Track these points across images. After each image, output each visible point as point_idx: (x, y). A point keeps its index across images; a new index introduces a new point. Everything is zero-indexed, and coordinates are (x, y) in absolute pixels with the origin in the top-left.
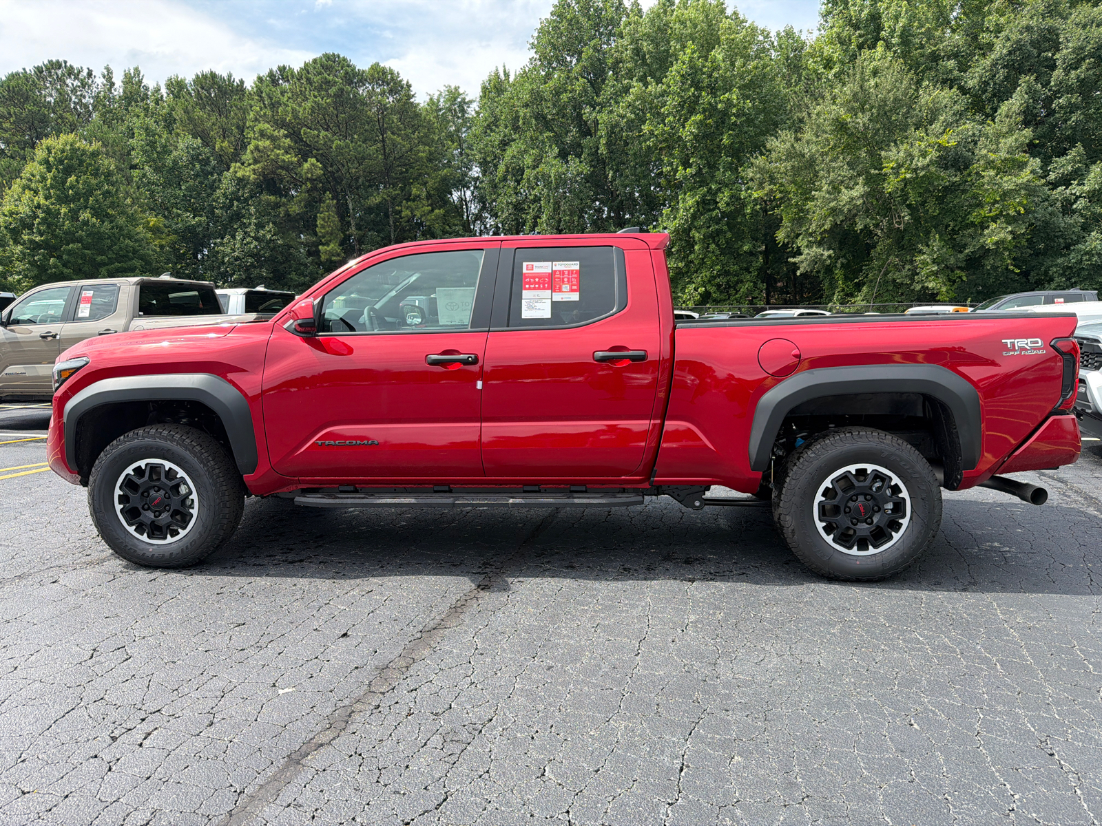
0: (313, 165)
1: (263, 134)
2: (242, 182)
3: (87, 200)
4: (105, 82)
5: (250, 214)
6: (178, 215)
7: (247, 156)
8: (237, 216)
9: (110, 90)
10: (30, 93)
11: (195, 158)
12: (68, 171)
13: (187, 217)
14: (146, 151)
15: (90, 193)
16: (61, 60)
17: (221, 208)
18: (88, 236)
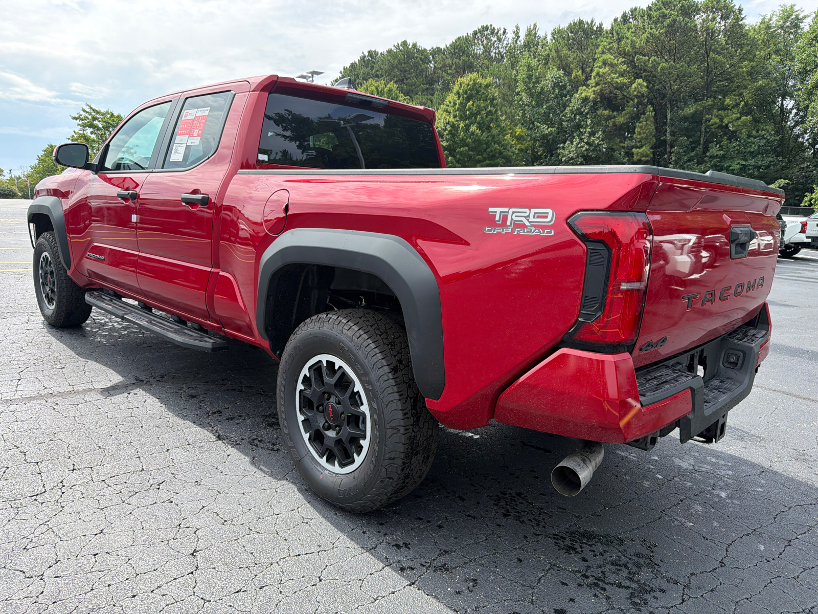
0: (639, 84)
1: (605, 63)
2: (585, 100)
3: (476, 118)
4: (514, 36)
5: (587, 125)
6: (538, 127)
7: (592, 82)
8: (578, 126)
9: (516, 41)
10: (466, 48)
11: (556, 85)
12: (468, 99)
13: (543, 128)
14: (526, 82)
15: (478, 113)
16: (489, 25)
17: (568, 121)
18: (473, 142)
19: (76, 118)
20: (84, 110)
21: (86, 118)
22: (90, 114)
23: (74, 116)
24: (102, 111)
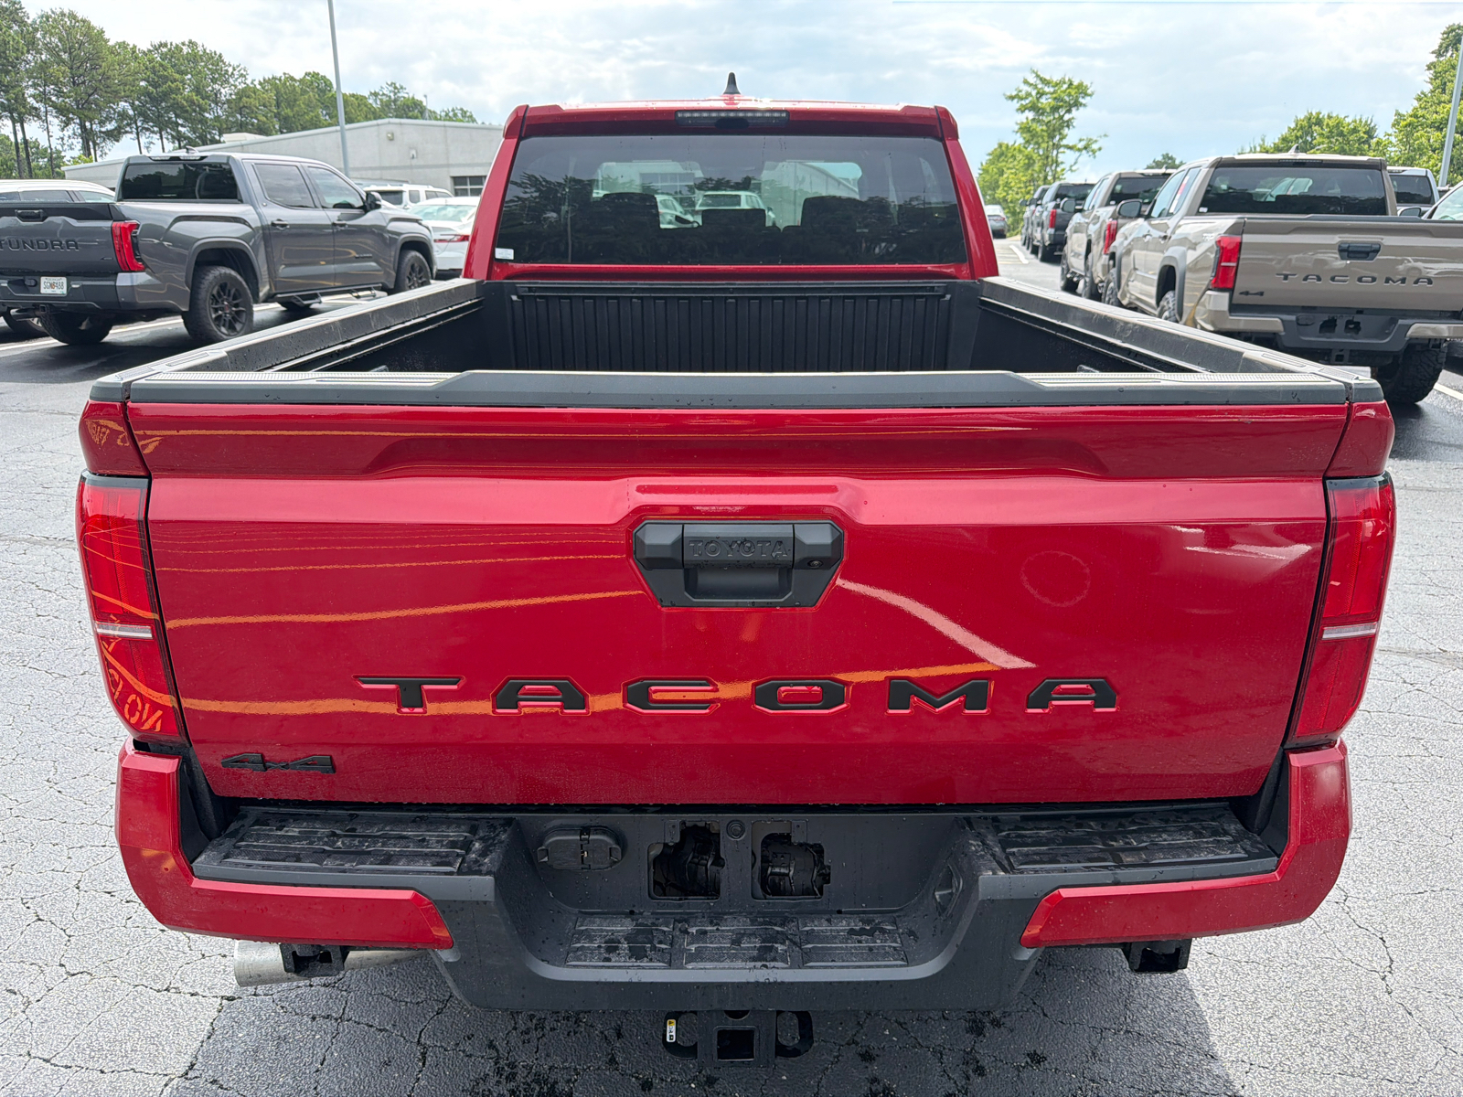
19: (1012, 98)
20: (1026, 82)
21: (1029, 95)
22: (1035, 87)
23: (1008, 94)
24: (1055, 80)
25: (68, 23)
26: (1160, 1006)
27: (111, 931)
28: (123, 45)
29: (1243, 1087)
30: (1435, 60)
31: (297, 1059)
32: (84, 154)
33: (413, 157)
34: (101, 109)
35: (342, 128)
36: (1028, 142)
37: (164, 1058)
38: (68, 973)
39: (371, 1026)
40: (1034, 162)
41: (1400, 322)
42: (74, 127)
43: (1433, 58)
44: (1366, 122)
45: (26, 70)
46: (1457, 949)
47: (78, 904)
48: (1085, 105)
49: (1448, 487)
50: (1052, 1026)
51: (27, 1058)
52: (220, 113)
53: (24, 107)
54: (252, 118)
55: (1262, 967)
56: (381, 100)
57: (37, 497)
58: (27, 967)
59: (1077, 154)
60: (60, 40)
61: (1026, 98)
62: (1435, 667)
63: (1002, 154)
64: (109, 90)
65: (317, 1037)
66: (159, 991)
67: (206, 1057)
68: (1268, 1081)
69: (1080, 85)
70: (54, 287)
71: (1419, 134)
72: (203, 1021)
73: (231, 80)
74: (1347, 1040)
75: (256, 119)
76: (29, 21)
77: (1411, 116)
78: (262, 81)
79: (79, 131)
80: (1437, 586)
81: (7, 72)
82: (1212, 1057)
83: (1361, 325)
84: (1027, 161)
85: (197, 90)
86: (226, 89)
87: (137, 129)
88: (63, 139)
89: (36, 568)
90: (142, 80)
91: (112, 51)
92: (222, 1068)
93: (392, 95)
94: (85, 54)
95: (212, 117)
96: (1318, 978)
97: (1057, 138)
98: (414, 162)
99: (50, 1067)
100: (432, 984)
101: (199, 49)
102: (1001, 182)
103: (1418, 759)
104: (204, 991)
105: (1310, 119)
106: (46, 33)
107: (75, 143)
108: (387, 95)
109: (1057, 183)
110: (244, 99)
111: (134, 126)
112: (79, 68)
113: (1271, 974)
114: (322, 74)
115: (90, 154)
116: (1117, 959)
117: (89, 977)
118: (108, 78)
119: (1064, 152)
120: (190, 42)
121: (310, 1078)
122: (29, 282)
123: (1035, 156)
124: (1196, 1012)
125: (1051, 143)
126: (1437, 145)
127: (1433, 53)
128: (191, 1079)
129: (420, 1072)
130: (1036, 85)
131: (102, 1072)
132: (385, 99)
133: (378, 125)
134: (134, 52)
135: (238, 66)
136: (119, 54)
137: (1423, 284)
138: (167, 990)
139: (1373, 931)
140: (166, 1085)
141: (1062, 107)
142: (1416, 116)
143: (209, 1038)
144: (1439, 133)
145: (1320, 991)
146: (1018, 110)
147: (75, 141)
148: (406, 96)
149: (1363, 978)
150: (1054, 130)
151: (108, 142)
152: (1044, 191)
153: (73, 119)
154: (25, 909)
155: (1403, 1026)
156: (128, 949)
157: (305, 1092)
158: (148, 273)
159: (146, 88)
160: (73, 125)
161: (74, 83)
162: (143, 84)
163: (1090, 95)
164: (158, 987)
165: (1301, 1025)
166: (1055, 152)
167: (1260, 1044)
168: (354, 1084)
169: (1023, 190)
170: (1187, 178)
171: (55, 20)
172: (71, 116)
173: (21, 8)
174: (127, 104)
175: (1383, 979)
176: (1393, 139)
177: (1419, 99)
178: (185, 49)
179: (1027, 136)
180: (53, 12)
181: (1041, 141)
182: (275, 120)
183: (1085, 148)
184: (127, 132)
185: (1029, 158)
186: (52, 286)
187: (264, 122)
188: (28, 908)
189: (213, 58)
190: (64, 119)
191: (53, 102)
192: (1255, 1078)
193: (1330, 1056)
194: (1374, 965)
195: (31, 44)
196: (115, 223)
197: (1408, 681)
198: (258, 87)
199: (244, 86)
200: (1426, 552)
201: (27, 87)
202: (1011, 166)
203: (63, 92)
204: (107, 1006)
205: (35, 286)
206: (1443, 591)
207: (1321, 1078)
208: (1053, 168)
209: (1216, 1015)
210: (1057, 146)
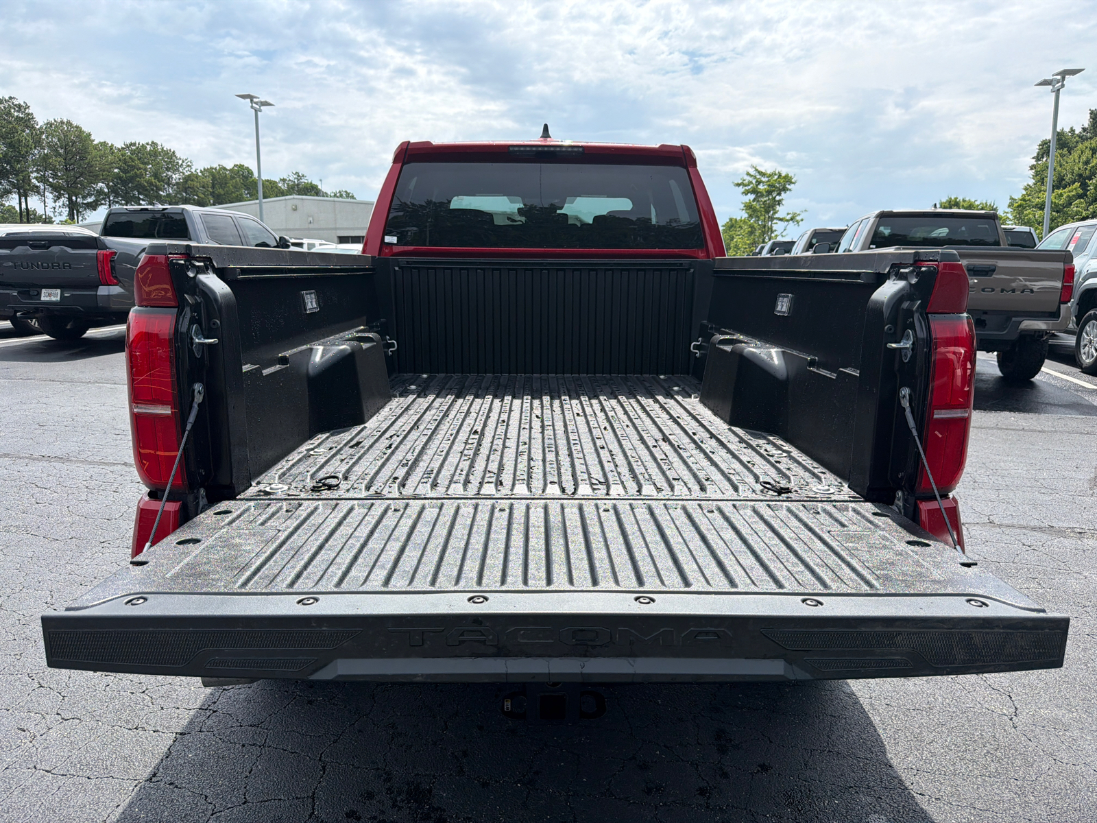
19: (738, 185)
20: (748, 174)
21: (750, 183)
22: (755, 177)
23: (736, 182)
24: (769, 172)
25: (66, 129)
26: (852, 736)
27: (94, 693)
28: (104, 144)
29: (912, 784)
30: (1035, 163)
31: (231, 769)
32: (70, 219)
33: (310, 222)
34: (85, 187)
35: (261, 202)
36: (751, 216)
37: (134, 769)
38: (62, 719)
39: (286, 750)
40: (756, 230)
41: (1014, 319)
42: (64, 200)
43: (1033, 162)
44: (990, 205)
45: (33, 160)
46: (1063, 702)
47: (69, 678)
48: (790, 190)
49: (1053, 429)
50: (776, 748)
51: (34, 770)
52: (171, 191)
53: (29, 185)
54: (194, 195)
55: (924, 713)
56: (288, 184)
57: (36, 431)
58: (33, 715)
59: (786, 223)
60: (59, 140)
61: (749, 185)
62: (1045, 536)
63: (732, 226)
64: (91, 174)
65: (246, 757)
66: (130, 729)
67: (166, 768)
68: (930, 781)
69: (787, 176)
70: (51, 296)
71: (1027, 212)
72: (163, 748)
73: (180, 169)
74: (986, 756)
75: (197, 196)
76: (38, 127)
77: (1021, 200)
78: (203, 170)
79: (67, 203)
80: (1046, 488)
81: (19, 162)
82: (890, 766)
83: (987, 322)
84: (750, 229)
85: (156, 175)
86: (177, 175)
87: (109, 202)
88: (55, 208)
89: (35, 474)
90: (116, 168)
91: (96, 147)
92: (177, 775)
93: (296, 181)
94: (76, 150)
95: (165, 194)
96: (964, 719)
97: (771, 212)
98: (311, 226)
99: (51, 775)
100: (329, 725)
101: (159, 147)
102: (732, 245)
103: (1034, 590)
104: (163, 729)
105: (950, 202)
106: (49, 135)
107: (63, 211)
108: (292, 181)
109: (772, 241)
110: (189, 182)
111: (108, 200)
112: (71, 159)
113: (931, 717)
114: (246, 165)
115: (74, 218)
116: (822, 708)
117: (78, 721)
118: (92, 166)
119: (776, 223)
120: (153, 142)
121: (241, 781)
122: (33, 292)
123: (756, 225)
124: (878, 740)
125: (767, 216)
126: (1040, 219)
127: (1033, 158)
128: (154, 782)
129: (321, 777)
130: (755, 176)
131: (89, 778)
132: (290, 183)
133: (286, 200)
134: (111, 149)
135: (186, 160)
136: (101, 150)
137: (1027, 293)
138: (136, 728)
139: (1003, 691)
140: (136, 786)
141: (774, 191)
142: (1024, 200)
143: (167, 757)
144: (1041, 212)
145: (966, 727)
146: (743, 193)
147: (63, 210)
148: (306, 181)
149: (996, 719)
150: (769, 207)
151: (88, 211)
152: (762, 248)
153: (63, 194)
154: (30, 680)
155: (1025, 747)
156: (107, 704)
157: (238, 790)
158: (120, 287)
159: (118, 174)
160: (63, 199)
161: (66, 169)
162: (116, 170)
163: (794, 183)
164: (129, 726)
165: (953, 747)
166: (770, 223)
167: (924, 758)
168: (273, 785)
169: (748, 250)
170: (861, 226)
171: (56, 126)
172: (62, 192)
173: (33, 118)
174: (104, 185)
175: (1011, 719)
176: (1010, 216)
177: (1026, 189)
178: (148, 148)
179: (750, 211)
180: (55, 121)
181: (759, 214)
182: (210, 197)
183: (792, 219)
184: (102, 204)
185: (752, 227)
186: (49, 295)
187: (202, 198)
188: (33, 679)
189: (168, 153)
190: (57, 194)
191: (50, 182)
192: (920, 778)
193: (973, 765)
194: (1004, 711)
195: (38, 143)
196: (99, 251)
197: (1026, 544)
198: (200, 174)
199: (189, 173)
200: (1039, 468)
201: (32, 172)
202: (739, 233)
203: (58, 176)
204: (92, 738)
205: (37, 295)
206: (1050, 491)
207: (968, 778)
208: (769, 233)
209: (893, 741)
210: (772, 219)
